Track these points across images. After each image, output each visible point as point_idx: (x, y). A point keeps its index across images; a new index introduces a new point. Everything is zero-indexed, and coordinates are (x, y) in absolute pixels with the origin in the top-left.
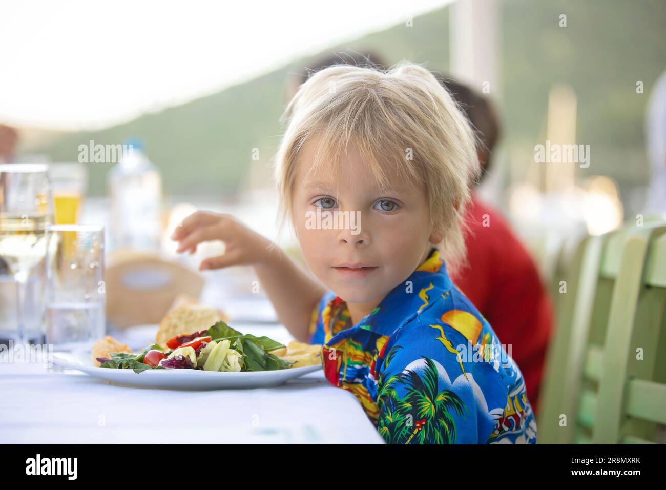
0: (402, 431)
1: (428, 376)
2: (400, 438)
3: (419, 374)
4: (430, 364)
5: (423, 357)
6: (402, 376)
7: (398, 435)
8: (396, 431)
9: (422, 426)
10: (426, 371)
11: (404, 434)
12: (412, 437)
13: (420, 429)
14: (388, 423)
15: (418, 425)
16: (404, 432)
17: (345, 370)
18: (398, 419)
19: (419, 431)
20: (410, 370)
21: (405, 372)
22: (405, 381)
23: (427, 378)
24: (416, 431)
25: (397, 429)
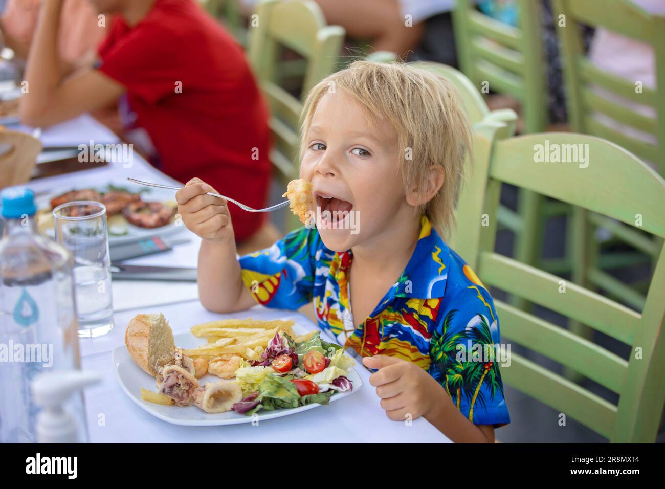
0: (474, 374)
1: (484, 328)
2: (473, 380)
3: (478, 328)
4: (483, 319)
5: (477, 314)
6: (467, 333)
7: (470, 378)
8: (469, 375)
9: (490, 367)
10: (482, 324)
11: (476, 376)
12: (483, 376)
13: (489, 370)
14: (460, 371)
15: (487, 367)
16: (476, 374)
17: (383, 330)
18: (469, 366)
19: (489, 371)
20: (471, 326)
21: (467, 329)
22: (469, 336)
23: (484, 329)
24: (486, 372)
25: (470, 374)
